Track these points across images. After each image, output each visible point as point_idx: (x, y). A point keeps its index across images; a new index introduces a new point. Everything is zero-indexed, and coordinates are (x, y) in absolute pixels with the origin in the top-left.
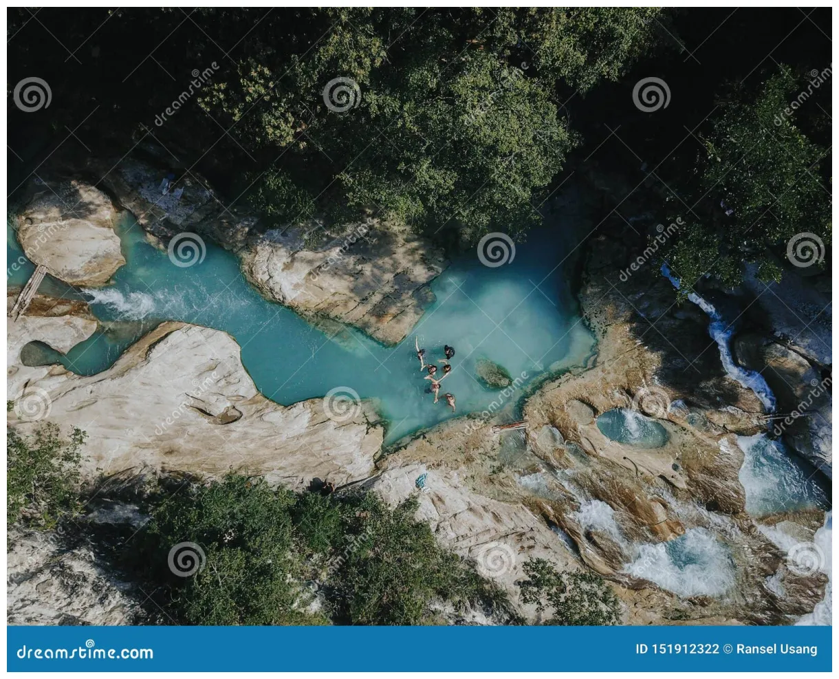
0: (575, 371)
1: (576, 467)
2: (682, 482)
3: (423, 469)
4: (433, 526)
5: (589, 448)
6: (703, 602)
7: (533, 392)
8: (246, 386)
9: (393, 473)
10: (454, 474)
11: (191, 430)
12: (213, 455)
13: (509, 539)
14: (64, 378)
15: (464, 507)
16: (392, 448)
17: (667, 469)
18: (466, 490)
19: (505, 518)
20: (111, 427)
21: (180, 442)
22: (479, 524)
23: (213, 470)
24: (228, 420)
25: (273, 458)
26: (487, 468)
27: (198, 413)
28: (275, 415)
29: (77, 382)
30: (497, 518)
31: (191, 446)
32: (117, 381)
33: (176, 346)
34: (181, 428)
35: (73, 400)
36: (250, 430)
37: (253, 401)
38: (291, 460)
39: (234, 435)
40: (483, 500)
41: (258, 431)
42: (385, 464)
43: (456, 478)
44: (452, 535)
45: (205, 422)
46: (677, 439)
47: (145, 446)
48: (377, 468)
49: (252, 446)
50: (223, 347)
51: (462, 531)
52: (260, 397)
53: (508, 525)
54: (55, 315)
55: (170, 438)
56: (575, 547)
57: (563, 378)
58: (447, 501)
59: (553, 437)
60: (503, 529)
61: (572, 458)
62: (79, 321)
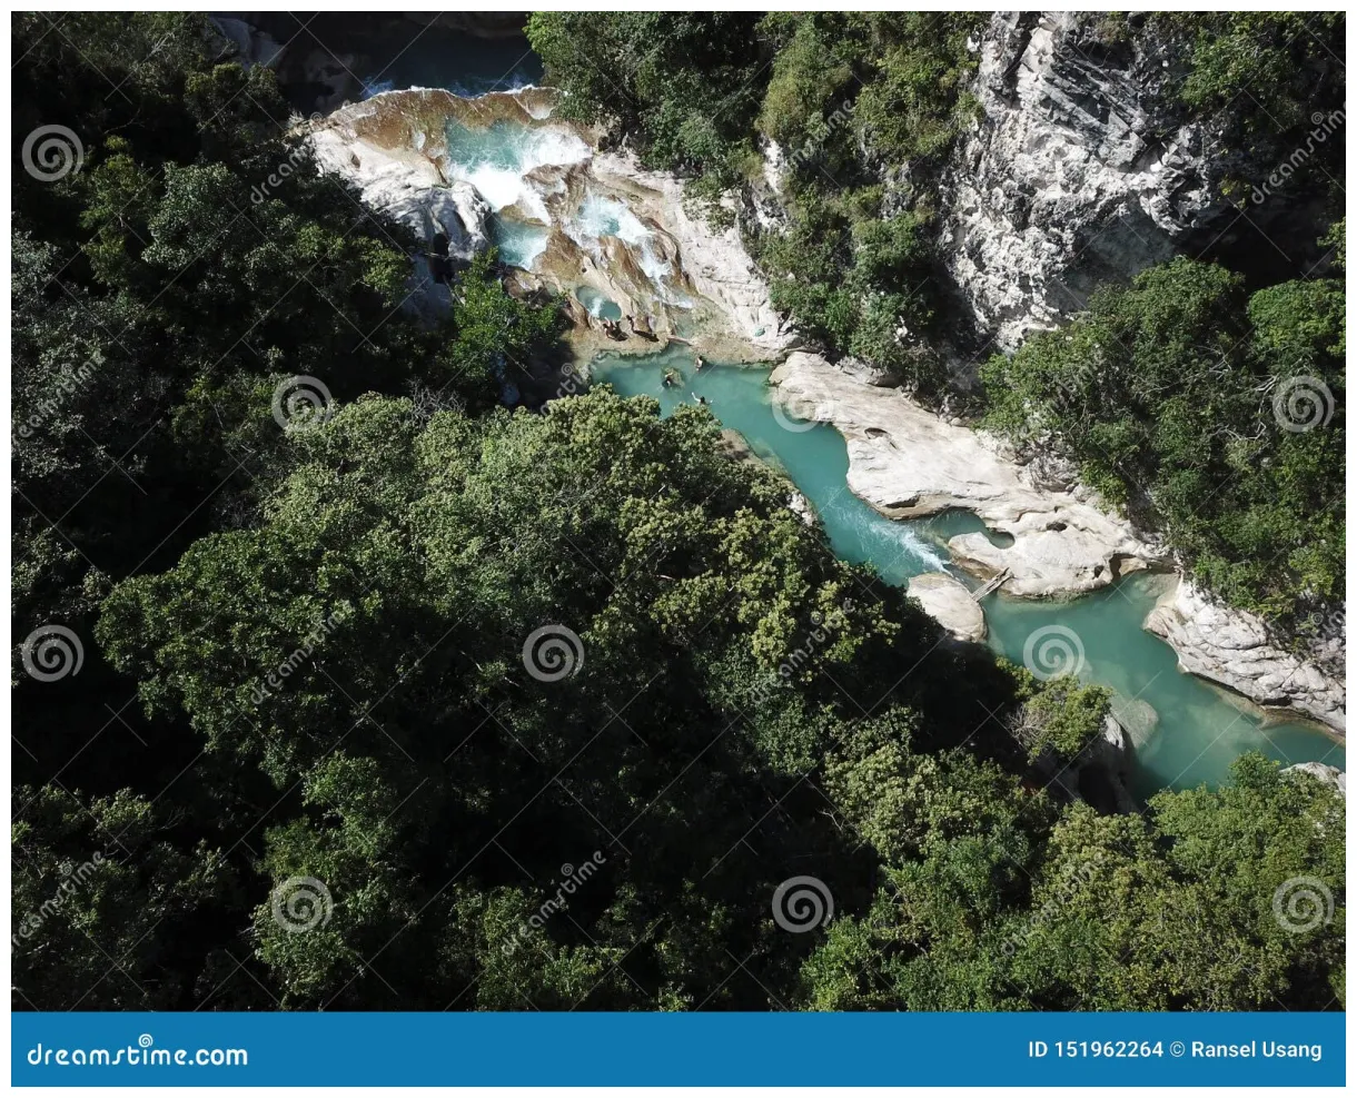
0: (617, 355)
1: (649, 299)
2: (586, 260)
3: (755, 340)
4: (768, 304)
5: (635, 306)
6: (613, 198)
7: (653, 354)
8: (853, 447)
9: (777, 346)
10: (735, 329)
11: (906, 435)
12: (896, 411)
13: (719, 278)
14: (987, 515)
15: (739, 308)
16: (769, 365)
17: (590, 270)
18: (732, 317)
19: (716, 291)
20: (963, 461)
21: (917, 430)
22: (735, 294)
23: (901, 402)
24: (877, 431)
25: (855, 392)
26: (711, 324)
27: (898, 445)
28: (841, 420)
29: (977, 504)
30: (721, 293)
31: (909, 424)
32: (947, 489)
33: (893, 493)
34: (912, 440)
35: (984, 491)
36: (864, 417)
37: (853, 436)
38: (843, 384)
39: (877, 419)
40: (723, 306)
41: (858, 416)
42: (779, 355)
43: (735, 327)
44: (756, 295)
45: (894, 438)
46: (573, 285)
47: (945, 438)
48: (786, 356)
49: (867, 406)
50: (858, 479)
51: (747, 294)
52: (846, 437)
53: (715, 286)
54: (979, 563)
55: (925, 437)
56: (678, 257)
57: (627, 352)
58: (749, 315)
59: (655, 324)
60: (720, 285)
61: (650, 305)
62: (961, 550)
